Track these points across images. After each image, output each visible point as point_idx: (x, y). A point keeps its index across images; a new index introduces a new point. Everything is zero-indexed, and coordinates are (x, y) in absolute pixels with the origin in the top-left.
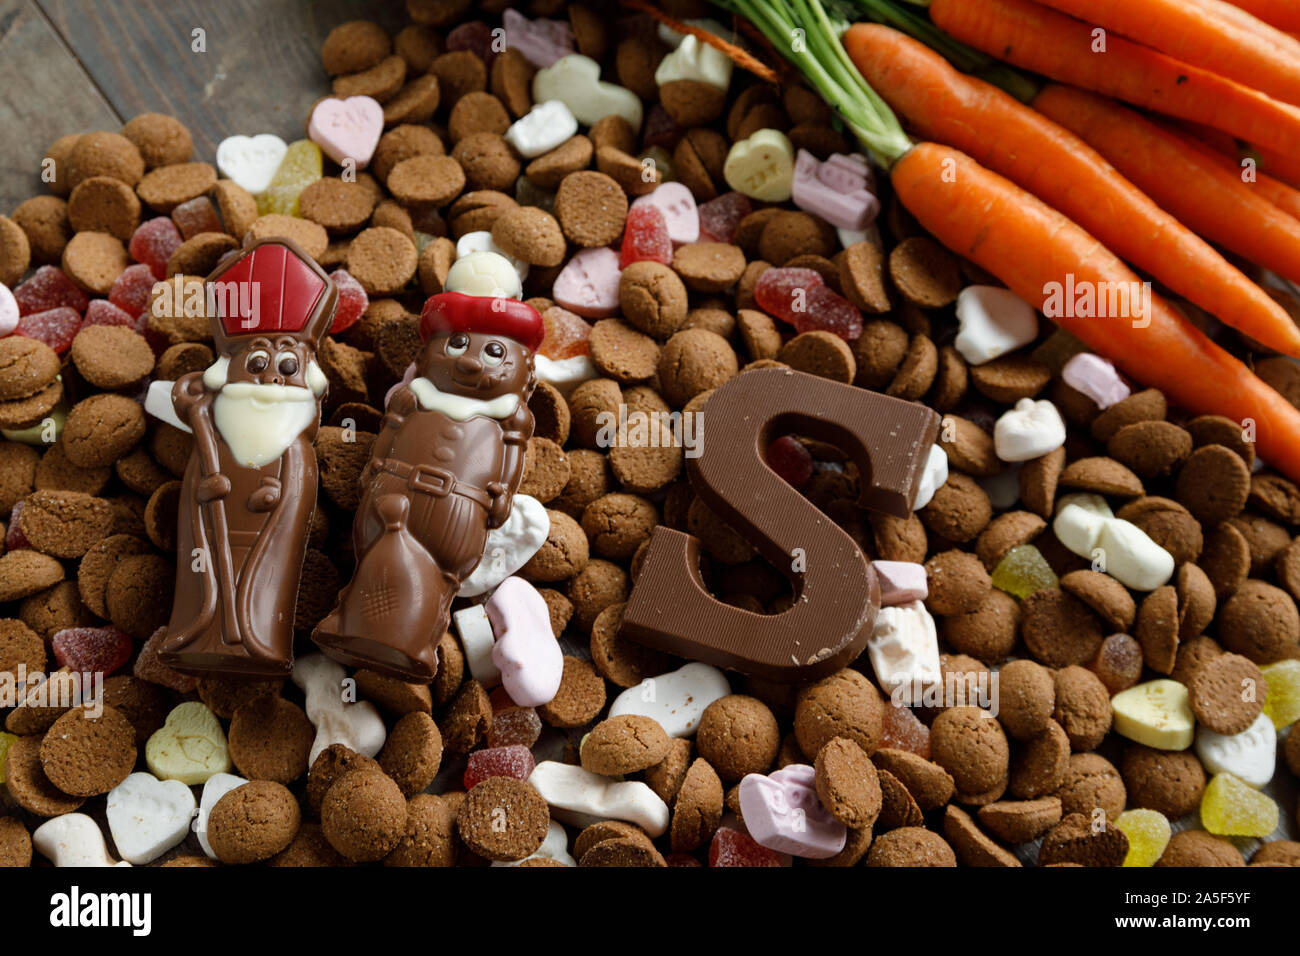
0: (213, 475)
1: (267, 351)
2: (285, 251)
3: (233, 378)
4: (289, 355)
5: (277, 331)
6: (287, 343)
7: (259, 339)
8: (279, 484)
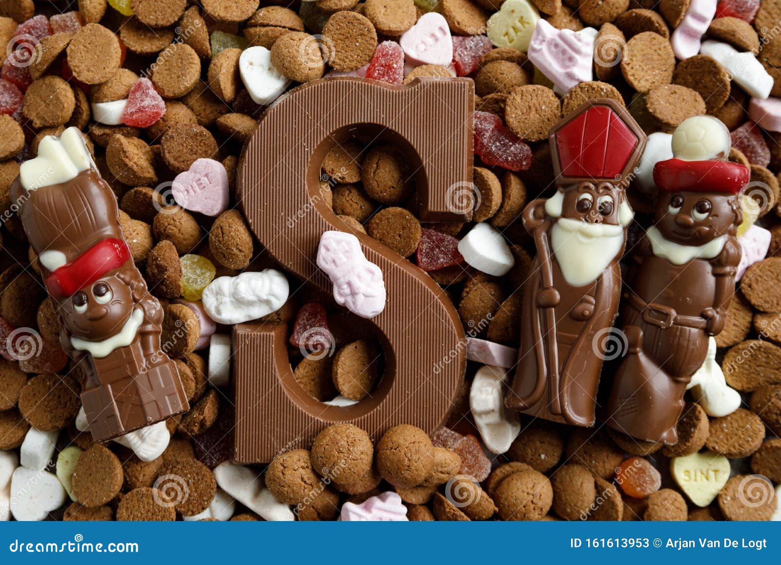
0: (548, 288)
1: (591, 194)
2: (610, 111)
3: (566, 213)
4: (607, 199)
5: (600, 178)
6: (606, 188)
7: (586, 184)
8: (593, 300)
